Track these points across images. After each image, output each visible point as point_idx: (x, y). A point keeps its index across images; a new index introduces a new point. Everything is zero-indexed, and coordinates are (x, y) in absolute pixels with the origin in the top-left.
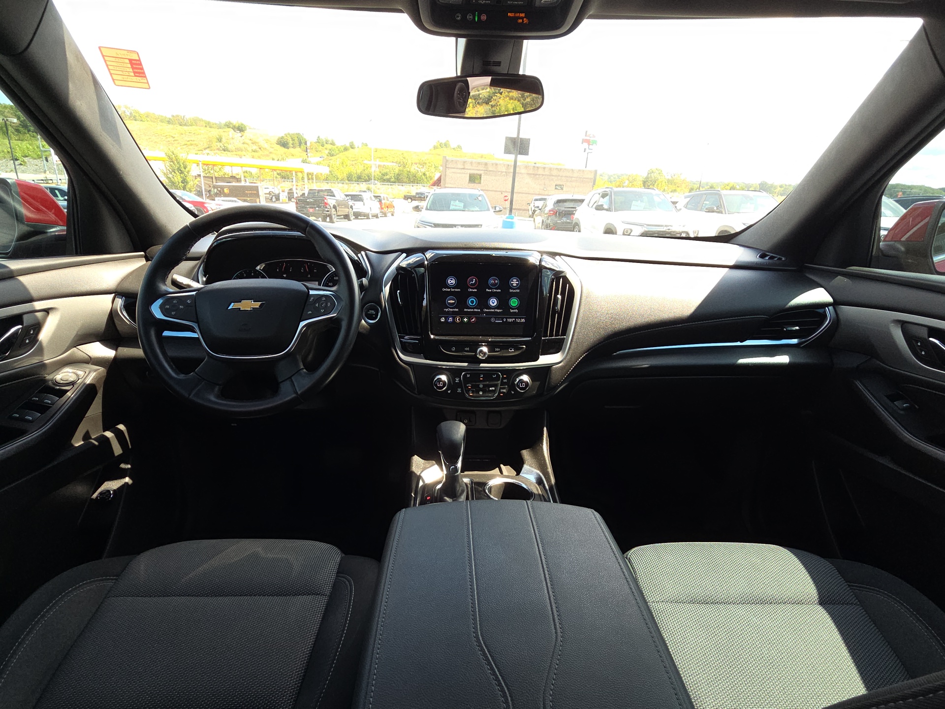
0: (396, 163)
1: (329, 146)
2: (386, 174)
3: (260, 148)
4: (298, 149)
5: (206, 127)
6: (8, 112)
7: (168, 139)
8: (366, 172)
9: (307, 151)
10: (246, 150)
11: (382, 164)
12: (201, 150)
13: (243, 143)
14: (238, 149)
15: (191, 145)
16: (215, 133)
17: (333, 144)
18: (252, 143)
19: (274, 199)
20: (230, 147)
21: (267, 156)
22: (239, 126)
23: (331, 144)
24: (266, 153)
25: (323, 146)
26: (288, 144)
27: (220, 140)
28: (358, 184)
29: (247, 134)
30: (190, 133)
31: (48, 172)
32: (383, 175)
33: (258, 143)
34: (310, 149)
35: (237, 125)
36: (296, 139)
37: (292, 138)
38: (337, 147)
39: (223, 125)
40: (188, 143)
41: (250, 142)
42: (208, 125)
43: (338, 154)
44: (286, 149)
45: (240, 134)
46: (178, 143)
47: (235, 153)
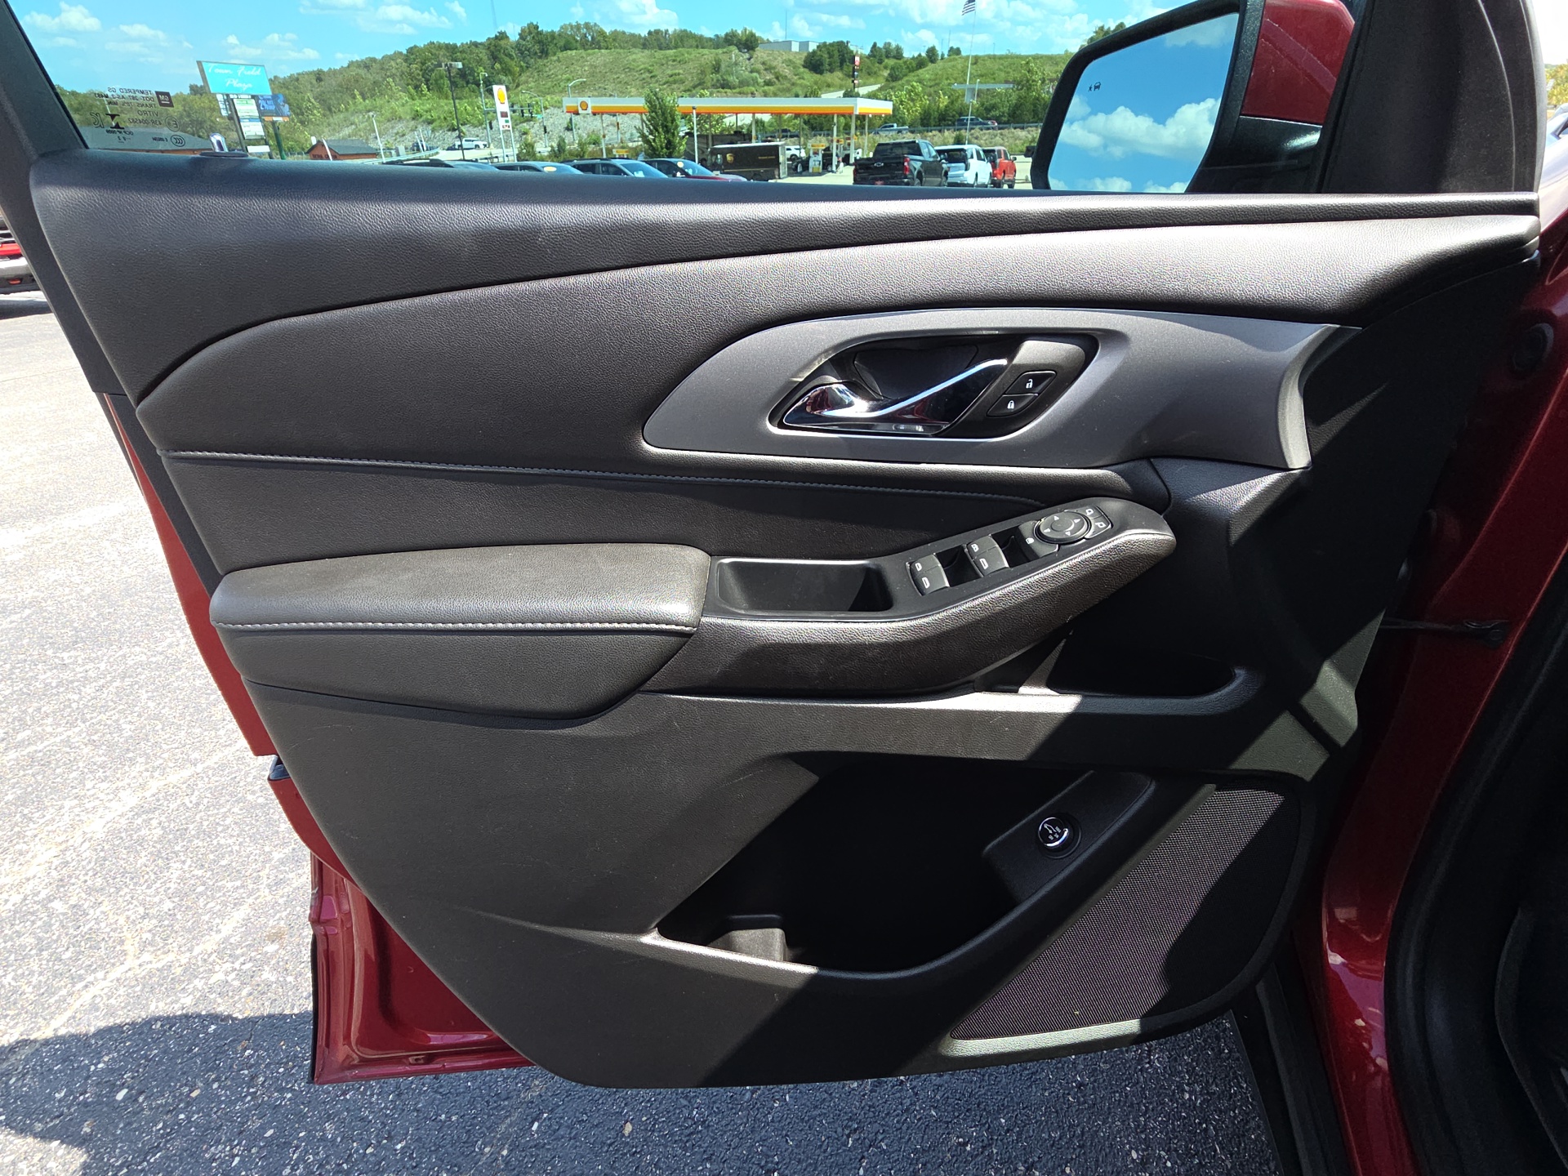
0: (1014, 82)
1: (891, 62)
2: (994, 107)
3: (777, 78)
4: (838, 74)
5: (697, 47)
6: (444, 55)
7: (644, 76)
8: (957, 105)
9: (853, 76)
10: (755, 82)
11: (984, 87)
12: (689, 90)
13: (752, 72)
14: (743, 83)
15: (675, 82)
16: (708, 55)
17: (898, 54)
18: (766, 69)
19: (799, 169)
20: (732, 79)
21: (788, 90)
22: (747, 40)
23: (895, 57)
24: (787, 85)
25: (880, 62)
26: (822, 64)
27: (716, 68)
28: (940, 131)
29: (760, 53)
30: (674, 61)
31: (492, 146)
32: (988, 110)
33: (774, 68)
34: (858, 71)
35: (744, 38)
36: (836, 54)
37: (829, 53)
38: (905, 63)
39: (721, 41)
40: (671, 79)
41: (761, 67)
42: (701, 42)
43: (906, 75)
44: (818, 76)
45: (747, 56)
46: (657, 81)
47: (737, 90)
